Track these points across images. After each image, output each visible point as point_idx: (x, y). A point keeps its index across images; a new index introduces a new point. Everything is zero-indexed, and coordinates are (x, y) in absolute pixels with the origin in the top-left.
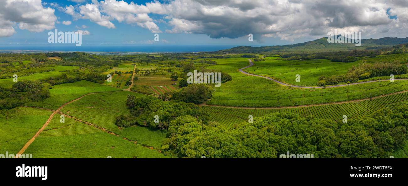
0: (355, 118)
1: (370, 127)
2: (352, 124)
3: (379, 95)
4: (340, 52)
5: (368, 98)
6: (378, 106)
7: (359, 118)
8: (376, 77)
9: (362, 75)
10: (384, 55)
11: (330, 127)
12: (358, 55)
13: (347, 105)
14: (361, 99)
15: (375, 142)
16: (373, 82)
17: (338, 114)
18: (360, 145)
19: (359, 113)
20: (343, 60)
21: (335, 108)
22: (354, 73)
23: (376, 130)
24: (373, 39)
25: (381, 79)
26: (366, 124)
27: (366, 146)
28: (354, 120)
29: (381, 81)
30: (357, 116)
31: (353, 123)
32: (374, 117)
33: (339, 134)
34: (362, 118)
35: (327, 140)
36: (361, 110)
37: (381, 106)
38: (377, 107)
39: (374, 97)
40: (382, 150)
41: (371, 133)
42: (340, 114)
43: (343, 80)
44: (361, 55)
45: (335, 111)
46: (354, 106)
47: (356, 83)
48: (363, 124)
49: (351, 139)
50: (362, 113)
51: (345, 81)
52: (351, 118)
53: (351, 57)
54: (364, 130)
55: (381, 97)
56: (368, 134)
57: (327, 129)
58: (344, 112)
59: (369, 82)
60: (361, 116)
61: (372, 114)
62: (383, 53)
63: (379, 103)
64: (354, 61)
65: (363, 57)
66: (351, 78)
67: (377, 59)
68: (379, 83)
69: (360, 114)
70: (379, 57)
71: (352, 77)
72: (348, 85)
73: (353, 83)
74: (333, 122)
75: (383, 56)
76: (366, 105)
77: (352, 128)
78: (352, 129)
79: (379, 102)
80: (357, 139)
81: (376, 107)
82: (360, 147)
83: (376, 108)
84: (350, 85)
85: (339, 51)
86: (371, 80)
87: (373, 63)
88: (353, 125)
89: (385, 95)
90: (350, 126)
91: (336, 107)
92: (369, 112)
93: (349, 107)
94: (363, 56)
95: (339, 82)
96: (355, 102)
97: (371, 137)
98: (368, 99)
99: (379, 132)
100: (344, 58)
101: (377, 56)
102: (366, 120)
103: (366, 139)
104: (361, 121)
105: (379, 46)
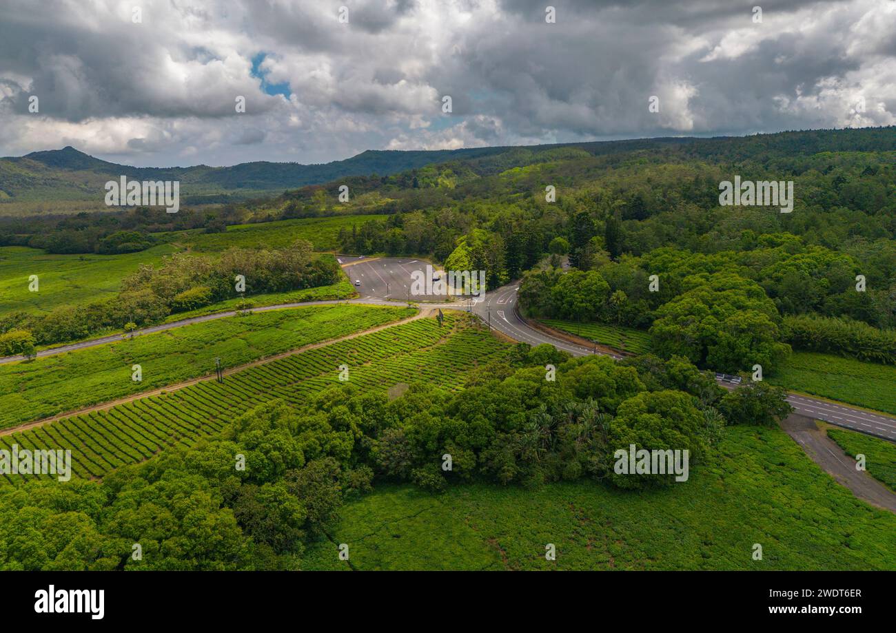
0: (167, 451)
1: (222, 477)
2: (157, 478)
3: (248, 361)
4: (82, 215)
5: (208, 373)
6: (244, 397)
7: (185, 449)
8: (233, 301)
9: (179, 297)
10: (255, 225)
11: (75, 507)
12: (156, 225)
13: (135, 410)
14: (185, 380)
15: (244, 527)
16: (223, 316)
17: (99, 449)
18: (195, 546)
19: (182, 430)
20: (97, 247)
21: (86, 429)
22: (149, 291)
23: (244, 481)
24: (211, 168)
25: (249, 306)
26: (211, 467)
27: (216, 546)
28: (166, 458)
29: (251, 314)
30: (176, 443)
31: (161, 472)
32: (235, 440)
33: (113, 524)
34: (194, 445)
35: (71, 559)
36: (189, 419)
37: (257, 397)
38: (243, 400)
39: (232, 367)
40: (267, 550)
41: (228, 494)
42: (111, 448)
43: (108, 321)
44: (171, 225)
45: (89, 442)
46: (159, 408)
47: (162, 327)
48: (198, 467)
49: (160, 532)
50: (192, 428)
51: (117, 323)
52: (154, 453)
53: (128, 232)
54: (204, 489)
55: (254, 365)
56: (219, 500)
57: (64, 515)
58: (124, 437)
59: (208, 318)
60: (190, 442)
61: (228, 429)
62: (251, 215)
63: (247, 387)
64: (145, 249)
65: (179, 233)
66: (139, 311)
67: (232, 238)
68: (244, 319)
69: (184, 435)
70: (238, 230)
71: (143, 306)
72: (128, 336)
73: (146, 327)
74: (87, 482)
75: (251, 229)
76: (202, 400)
77: (161, 489)
78: (159, 497)
79: (248, 382)
80: (180, 526)
81: (239, 400)
82: (197, 556)
83: (240, 406)
84: (136, 334)
85: (77, 212)
86: (213, 312)
87: (216, 251)
88: (165, 479)
89: (267, 357)
90: (151, 483)
91: (90, 422)
92: (218, 421)
93: (144, 415)
94: (176, 229)
95: (89, 329)
96: (162, 393)
97: (231, 510)
98: (209, 379)
99: (254, 488)
100: (99, 236)
101: (229, 228)
102: (207, 454)
103: (211, 520)
104: (190, 460)
105: (232, 192)
